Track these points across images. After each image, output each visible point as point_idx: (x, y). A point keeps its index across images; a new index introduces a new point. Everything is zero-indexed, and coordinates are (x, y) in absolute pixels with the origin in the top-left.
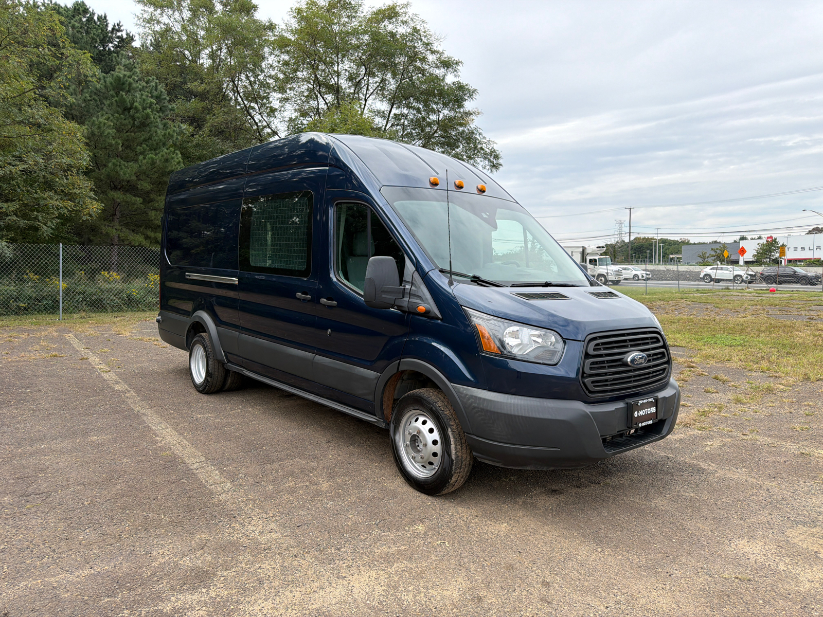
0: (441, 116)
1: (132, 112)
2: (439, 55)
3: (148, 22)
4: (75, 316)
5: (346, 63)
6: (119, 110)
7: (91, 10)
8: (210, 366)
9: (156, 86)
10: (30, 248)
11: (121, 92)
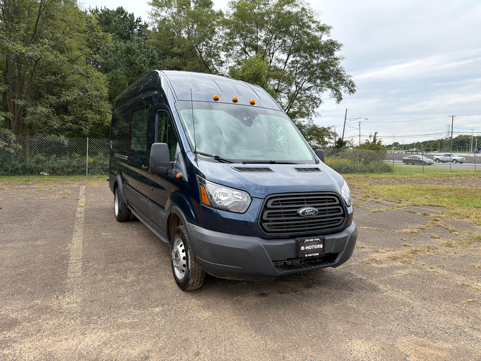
0: (320, 61)
1: (134, 65)
2: (317, 24)
3: (154, 16)
4: (94, 177)
5: (263, 32)
6: (128, 65)
7: (126, 11)
8: (120, 206)
9: (152, 51)
10: (81, 140)
11: (129, 55)
